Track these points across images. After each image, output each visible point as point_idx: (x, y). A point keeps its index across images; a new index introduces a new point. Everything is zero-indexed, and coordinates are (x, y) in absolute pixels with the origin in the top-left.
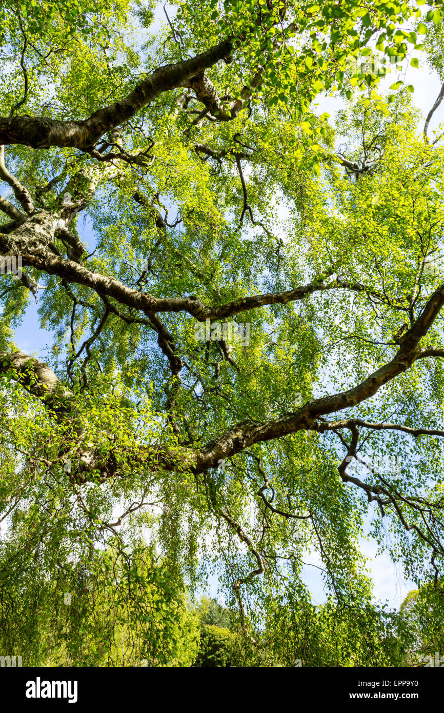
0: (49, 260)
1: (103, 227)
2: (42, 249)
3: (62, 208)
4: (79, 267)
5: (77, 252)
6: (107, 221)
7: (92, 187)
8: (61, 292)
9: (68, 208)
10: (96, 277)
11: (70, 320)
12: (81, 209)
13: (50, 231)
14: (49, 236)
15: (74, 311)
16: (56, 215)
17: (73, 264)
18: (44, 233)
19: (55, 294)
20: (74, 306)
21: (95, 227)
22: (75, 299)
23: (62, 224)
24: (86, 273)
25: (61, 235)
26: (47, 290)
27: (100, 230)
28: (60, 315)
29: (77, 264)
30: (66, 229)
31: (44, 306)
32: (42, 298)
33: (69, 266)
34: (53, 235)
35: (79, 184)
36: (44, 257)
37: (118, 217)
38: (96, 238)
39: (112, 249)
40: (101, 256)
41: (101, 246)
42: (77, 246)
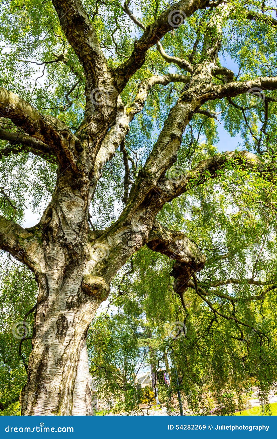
0: (217, 91)
1: (237, 53)
2: (209, 87)
3: (208, 56)
4: (235, 84)
5: (230, 77)
6: (237, 48)
7: (219, 30)
8: (231, 109)
9: (212, 54)
10: (249, 83)
11: (245, 123)
12: (219, 49)
13: (209, 74)
14: (209, 77)
15: (244, 116)
16: (207, 62)
17: (231, 84)
18: (205, 77)
19: (229, 112)
20: (243, 112)
21: (232, 57)
22: (242, 109)
23: (213, 65)
24: (242, 85)
25: (215, 73)
26: (223, 113)
27: (236, 56)
28: (238, 122)
29: (234, 83)
30: (217, 67)
31: (226, 124)
32: (223, 118)
33: (230, 87)
34: (211, 75)
35: (211, 33)
36: (212, 91)
37: (244, 40)
38: (236, 63)
39: (250, 62)
40: (245, 71)
41: (242, 65)
42: (228, 73)
